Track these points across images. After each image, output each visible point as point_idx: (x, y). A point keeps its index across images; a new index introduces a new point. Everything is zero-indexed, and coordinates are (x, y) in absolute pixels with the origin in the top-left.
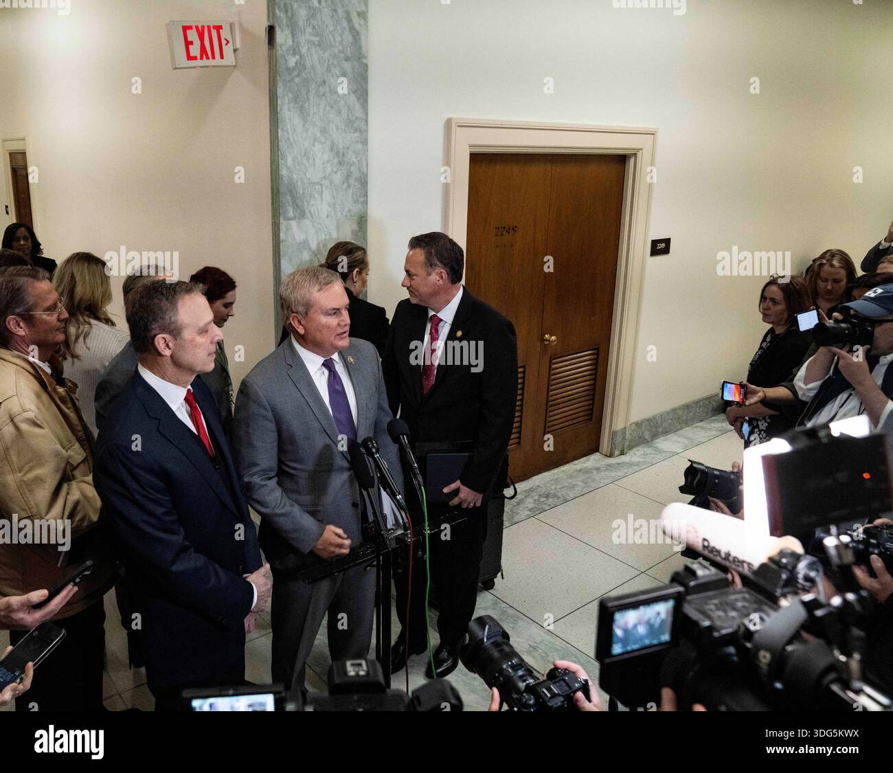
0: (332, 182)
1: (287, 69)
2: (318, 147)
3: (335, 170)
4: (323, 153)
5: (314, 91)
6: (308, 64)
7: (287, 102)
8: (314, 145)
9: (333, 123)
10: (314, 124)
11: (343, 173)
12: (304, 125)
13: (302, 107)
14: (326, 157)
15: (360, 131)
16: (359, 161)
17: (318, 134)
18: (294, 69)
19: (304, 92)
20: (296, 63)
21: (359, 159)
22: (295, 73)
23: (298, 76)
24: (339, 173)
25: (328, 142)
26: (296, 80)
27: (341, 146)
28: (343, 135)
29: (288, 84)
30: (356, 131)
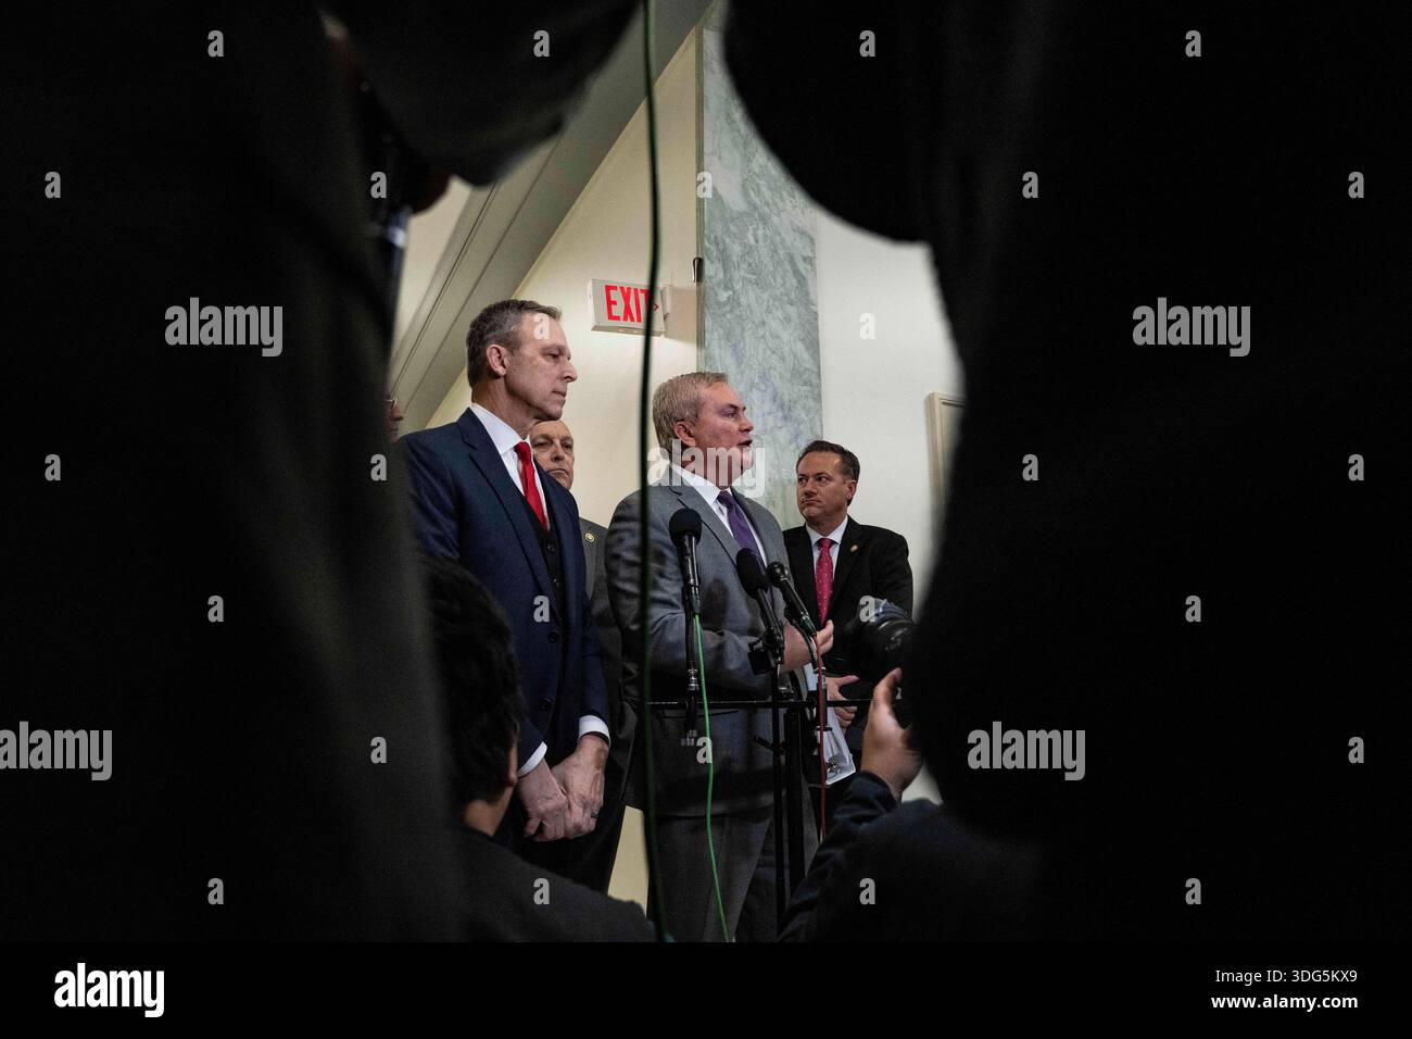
0: (775, 440)
1: (718, 303)
2: (755, 395)
3: (779, 425)
4: (762, 402)
5: (750, 332)
6: (743, 300)
7: (717, 337)
8: (751, 391)
9: (774, 369)
10: (751, 367)
11: (788, 431)
12: (738, 366)
13: (735, 346)
14: (766, 408)
15: (811, 385)
16: (811, 420)
17: (757, 380)
18: (725, 304)
19: (738, 331)
20: (729, 298)
21: (810, 416)
22: (728, 308)
23: (731, 311)
24: (784, 430)
25: (770, 390)
26: (729, 316)
27: (786, 398)
28: (789, 385)
29: (718, 319)
30: (805, 384)
